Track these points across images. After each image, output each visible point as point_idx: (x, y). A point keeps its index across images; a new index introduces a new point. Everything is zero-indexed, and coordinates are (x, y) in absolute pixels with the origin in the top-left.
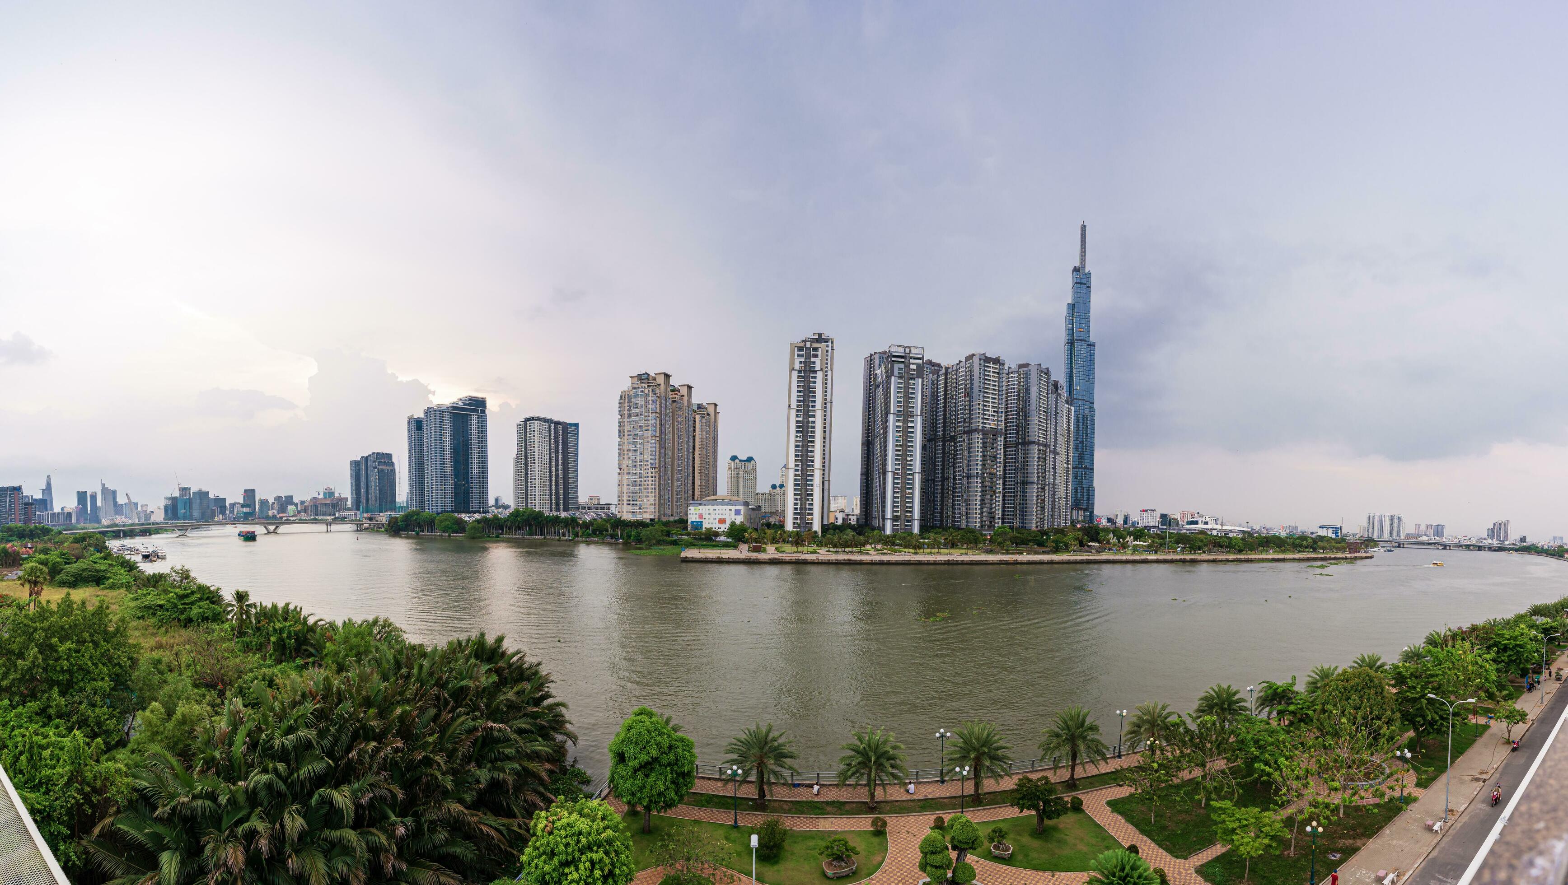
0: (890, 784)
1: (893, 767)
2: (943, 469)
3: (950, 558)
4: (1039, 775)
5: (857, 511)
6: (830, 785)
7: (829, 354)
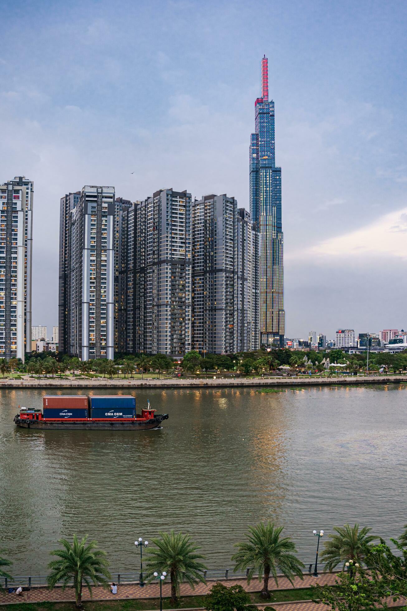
0: (94, 586)
1: (97, 570)
2: (134, 299)
3: (143, 382)
4: (234, 584)
5: (56, 340)
6: (42, 587)
7: (29, 196)
